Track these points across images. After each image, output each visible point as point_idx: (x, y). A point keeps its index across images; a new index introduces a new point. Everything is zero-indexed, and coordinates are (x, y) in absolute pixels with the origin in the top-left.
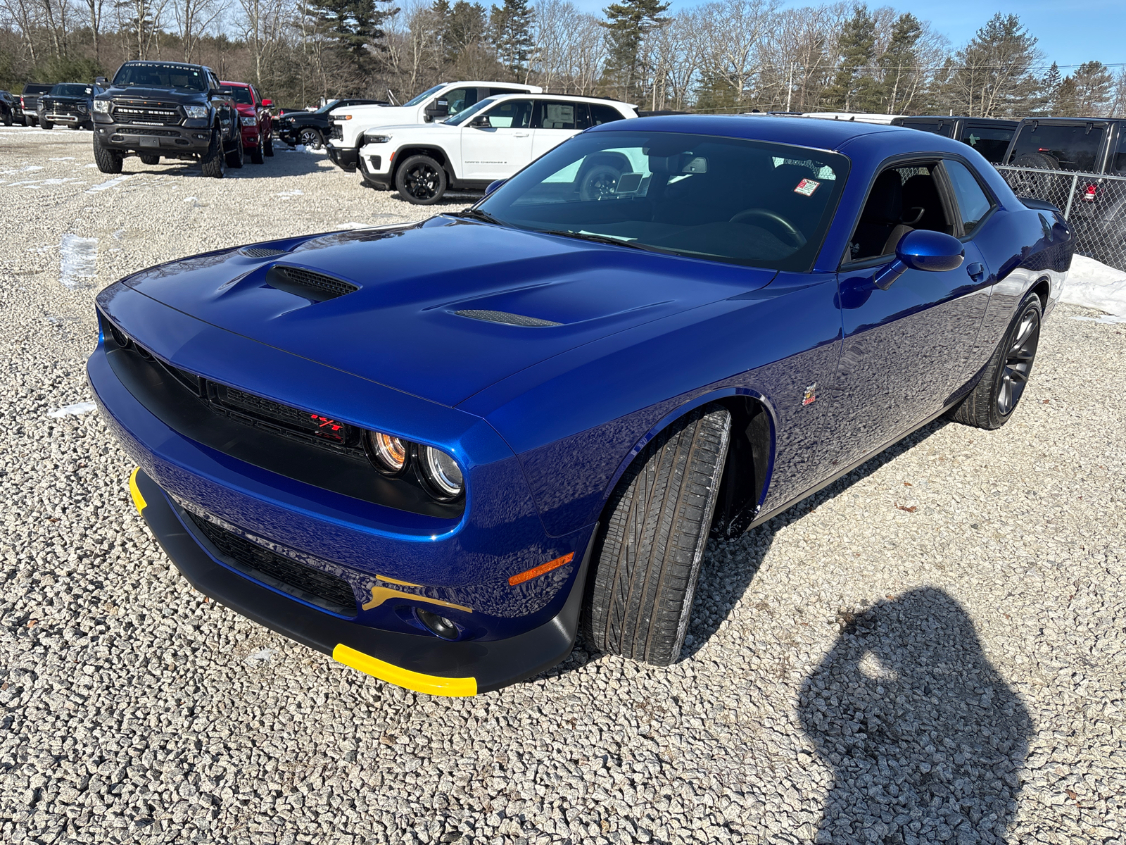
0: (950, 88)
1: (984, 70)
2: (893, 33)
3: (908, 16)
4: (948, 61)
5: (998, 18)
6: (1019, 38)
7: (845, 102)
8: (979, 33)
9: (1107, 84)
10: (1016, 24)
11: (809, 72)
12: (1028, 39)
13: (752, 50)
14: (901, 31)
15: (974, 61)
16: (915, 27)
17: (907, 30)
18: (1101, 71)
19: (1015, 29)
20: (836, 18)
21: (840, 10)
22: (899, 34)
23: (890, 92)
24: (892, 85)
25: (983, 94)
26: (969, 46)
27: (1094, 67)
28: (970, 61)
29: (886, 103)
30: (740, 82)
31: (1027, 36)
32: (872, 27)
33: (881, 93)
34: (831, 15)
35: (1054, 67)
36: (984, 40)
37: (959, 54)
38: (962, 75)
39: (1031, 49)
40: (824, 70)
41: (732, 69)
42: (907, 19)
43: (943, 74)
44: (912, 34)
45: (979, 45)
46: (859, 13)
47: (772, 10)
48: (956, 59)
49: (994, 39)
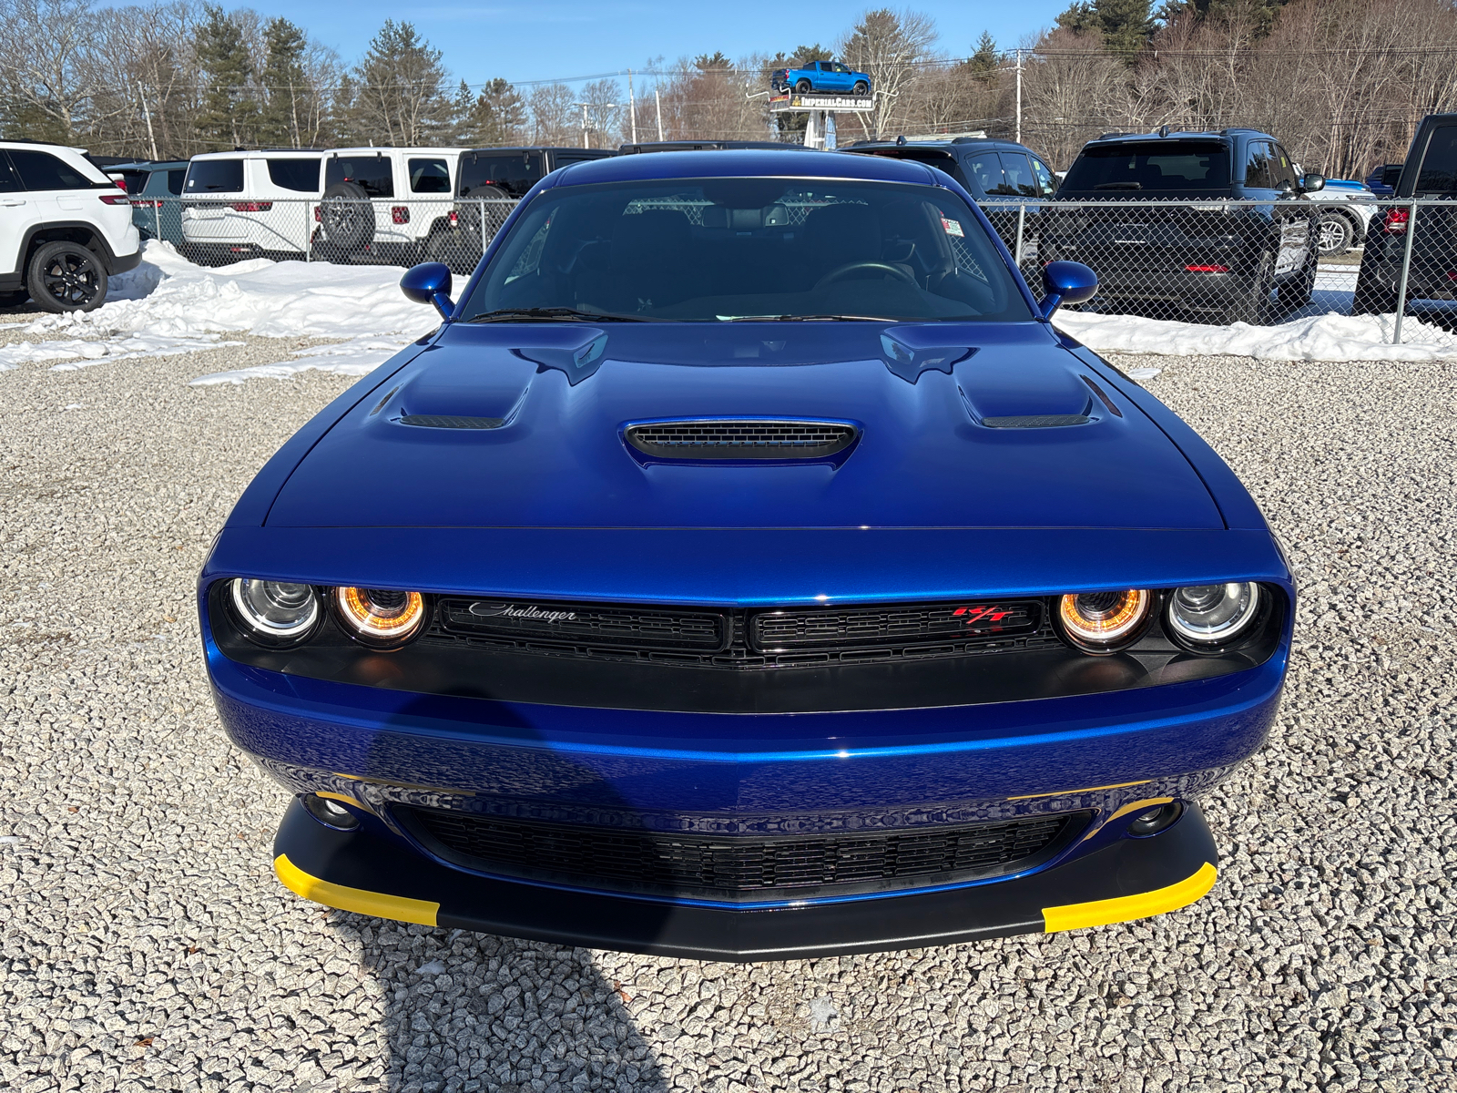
0: (358, 113)
1: (394, 90)
2: (270, 43)
3: (282, 21)
4: (345, 78)
5: (391, 26)
6: (421, 51)
7: (231, 133)
8: (374, 44)
9: (518, 105)
10: (412, 35)
11: (163, 94)
12: (432, 53)
13: (67, 66)
14: (279, 41)
15: (379, 79)
16: (295, 36)
17: (285, 41)
18: (509, 90)
19: (413, 40)
20: (180, 22)
21: (182, 12)
22: (277, 44)
23: (288, 119)
24: (289, 109)
25: (401, 119)
26: (368, 61)
27: (499, 86)
28: (372, 79)
29: (287, 134)
30: (64, 111)
31: (429, 49)
32: (237, 35)
33: (277, 121)
34: (171, 18)
35: (464, 87)
36: (381, 53)
37: (357, 70)
38: (369, 97)
39: (438, 64)
40: (182, 91)
41: (44, 92)
42: (281, 25)
43: (344, 94)
44: (294, 44)
45: (378, 60)
46: (214, 15)
47: (83, 8)
48: (356, 77)
49: (393, 52)
